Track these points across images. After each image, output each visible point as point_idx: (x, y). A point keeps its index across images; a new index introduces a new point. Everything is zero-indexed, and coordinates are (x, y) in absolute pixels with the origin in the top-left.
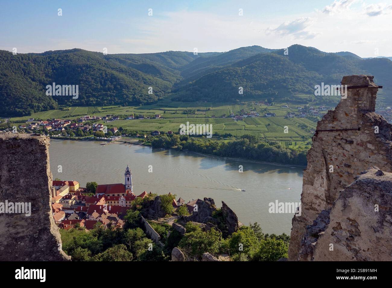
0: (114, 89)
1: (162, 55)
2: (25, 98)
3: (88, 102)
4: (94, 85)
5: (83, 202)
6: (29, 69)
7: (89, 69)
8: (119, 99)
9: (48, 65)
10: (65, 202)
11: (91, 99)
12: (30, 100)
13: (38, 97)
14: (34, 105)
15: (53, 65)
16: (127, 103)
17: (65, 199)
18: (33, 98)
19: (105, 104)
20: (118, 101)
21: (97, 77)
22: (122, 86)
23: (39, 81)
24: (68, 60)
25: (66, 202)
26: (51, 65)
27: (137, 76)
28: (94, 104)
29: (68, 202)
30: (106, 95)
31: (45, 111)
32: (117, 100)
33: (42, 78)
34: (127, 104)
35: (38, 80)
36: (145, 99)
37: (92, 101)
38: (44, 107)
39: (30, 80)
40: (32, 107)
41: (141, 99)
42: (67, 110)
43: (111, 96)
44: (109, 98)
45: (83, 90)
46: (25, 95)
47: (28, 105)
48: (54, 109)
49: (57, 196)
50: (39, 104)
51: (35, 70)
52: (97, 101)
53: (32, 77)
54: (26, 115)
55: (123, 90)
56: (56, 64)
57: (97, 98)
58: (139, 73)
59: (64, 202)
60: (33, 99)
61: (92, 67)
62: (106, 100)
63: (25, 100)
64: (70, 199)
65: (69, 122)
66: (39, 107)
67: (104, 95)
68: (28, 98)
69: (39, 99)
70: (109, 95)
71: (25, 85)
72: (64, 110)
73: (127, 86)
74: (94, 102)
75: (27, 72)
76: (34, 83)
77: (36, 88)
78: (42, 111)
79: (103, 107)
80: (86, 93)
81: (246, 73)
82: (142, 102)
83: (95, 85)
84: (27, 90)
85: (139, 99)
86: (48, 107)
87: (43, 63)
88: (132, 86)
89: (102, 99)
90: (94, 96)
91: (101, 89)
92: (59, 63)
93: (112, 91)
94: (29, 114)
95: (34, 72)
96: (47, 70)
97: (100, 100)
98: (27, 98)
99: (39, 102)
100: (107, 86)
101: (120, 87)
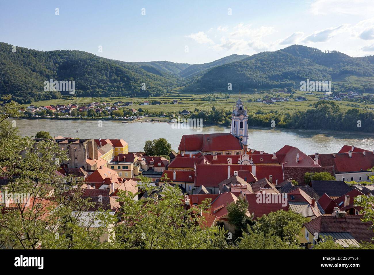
0: (121, 81)
1: (156, 63)
2: (24, 86)
3: (94, 93)
4: (99, 76)
5: (156, 169)
6: (30, 60)
7: (93, 62)
8: (127, 91)
9: (49, 59)
10: (121, 168)
11: (97, 90)
12: (30, 88)
13: (39, 86)
14: (35, 93)
15: (55, 59)
16: (135, 94)
17: (120, 162)
18: (34, 86)
19: (112, 95)
20: (125, 93)
21: (102, 69)
22: (128, 78)
23: (40, 72)
24: (70, 55)
25: (124, 167)
26: (52, 59)
27: (141, 73)
28: (100, 94)
29: (127, 167)
30: (113, 86)
31: (46, 100)
32: (124, 91)
33: (43, 70)
34: (136, 96)
35: (38, 71)
36: (154, 91)
37: (98, 92)
38: (46, 96)
39: (30, 71)
40: (33, 95)
41: (150, 91)
42: (72, 99)
43: (118, 87)
44: (116, 89)
45: (87, 81)
46: (25, 83)
47: (28, 93)
48: (57, 98)
49: (99, 158)
50: (40, 93)
51: (36, 62)
52: (103, 92)
53: (33, 68)
54: (25, 103)
55: (131, 82)
56: (57, 58)
57: (103, 89)
58: (142, 70)
59: (119, 167)
60: (34, 88)
61: (96, 60)
62: (114, 91)
63: (24, 88)
64: (132, 161)
65: (76, 107)
66: (39, 95)
67: (110, 86)
68: (28, 86)
69: (40, 88)
70: (116, 86)
71: (25, 75)
72: (68, 100)
73: (133, 78)
74: (101, 93)
75: (27, 63)
76: (34, 73)
77: (37, 78)
78: (43, 100)
79: (111, 98)
80: (91, 84)
81: (257, 65)
82: (152, 94)
83: (101, 76)
84: (27, 78)
85: (148, 91)
86: (51, 96)
87: (44, 57)
88: (139, 79)
89: (109, 90)
90: (100, 87)
91: (107, 81)
92: (61, 58)
93: (119, 83)
94: (29, 102)
95: (35, 63)
96: (48, 63)
97: (106, 91)
98: (26, 86)
99: (40, 91)
100: (113, 78)
101: (127, 79)
